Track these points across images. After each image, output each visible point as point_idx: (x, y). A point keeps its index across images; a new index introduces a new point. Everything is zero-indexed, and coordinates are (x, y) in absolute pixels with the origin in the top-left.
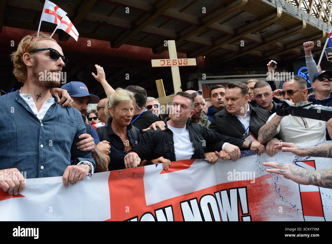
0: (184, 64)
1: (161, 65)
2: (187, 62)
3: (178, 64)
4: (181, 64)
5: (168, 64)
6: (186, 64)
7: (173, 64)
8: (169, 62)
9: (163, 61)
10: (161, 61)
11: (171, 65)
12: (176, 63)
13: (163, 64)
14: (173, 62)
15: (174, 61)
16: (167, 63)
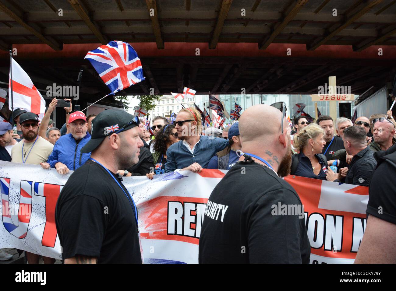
0: (343, 99)
2: (345, 97)
3: (337, 99)
5: (327, 99)
7: (332, 99)
8: (328, 97)
11: (329, 100)
12: (335, 98)
15: (333, 96)
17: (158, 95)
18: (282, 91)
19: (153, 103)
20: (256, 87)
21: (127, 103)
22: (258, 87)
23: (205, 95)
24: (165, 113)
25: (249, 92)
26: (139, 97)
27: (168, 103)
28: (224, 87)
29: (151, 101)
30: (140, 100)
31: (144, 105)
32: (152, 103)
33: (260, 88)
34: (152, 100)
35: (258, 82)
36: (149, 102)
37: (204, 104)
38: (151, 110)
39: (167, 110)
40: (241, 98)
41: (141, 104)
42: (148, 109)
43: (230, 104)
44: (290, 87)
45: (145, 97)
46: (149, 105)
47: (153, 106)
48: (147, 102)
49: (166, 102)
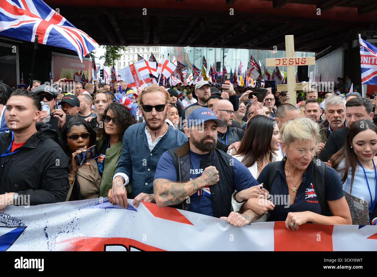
0: (302, 63)
1: (276, 65)
2: (305, 61)
3: (295, 63)
4: (299, 63)
5: (284, 64)
6: (303, 63)
7: (289, 64)
8: (285, 62)
9: (279, 60)
10: (276, 60)
11: (286, 64)
12: (293, 62)
13: (278, 63)
14: (289, 61)
15: (291, 60)
16: (283, 62)
17: (124, 45)
18: (244, 46)
19: (119, 53)
20: (220, 41)
21: (93, 53)
22: (222, 41)
23: (170, 47)
24: (131, 61)
25: (213, 45)
26: (105, 47)
27: (134, 51)
28: (189, 40)
29: (117, 51)
30: (106, 50)
31: (110, 55)
32: (117, 53)
33: (224, 42)
34: (117, 49)
35: (222, 36)
36: (115, 52)
37: (169, 54)
38: (116, 60)
39: (132, 58)
40: (203, 50)
41: (107, 53)
42: (114, 59)
43: (193, 55)
44: (252, 43)
45: (111, 47)
46: (115, 55)
47: (119, 56)
48: (113, 52)
49: (132, 51)
